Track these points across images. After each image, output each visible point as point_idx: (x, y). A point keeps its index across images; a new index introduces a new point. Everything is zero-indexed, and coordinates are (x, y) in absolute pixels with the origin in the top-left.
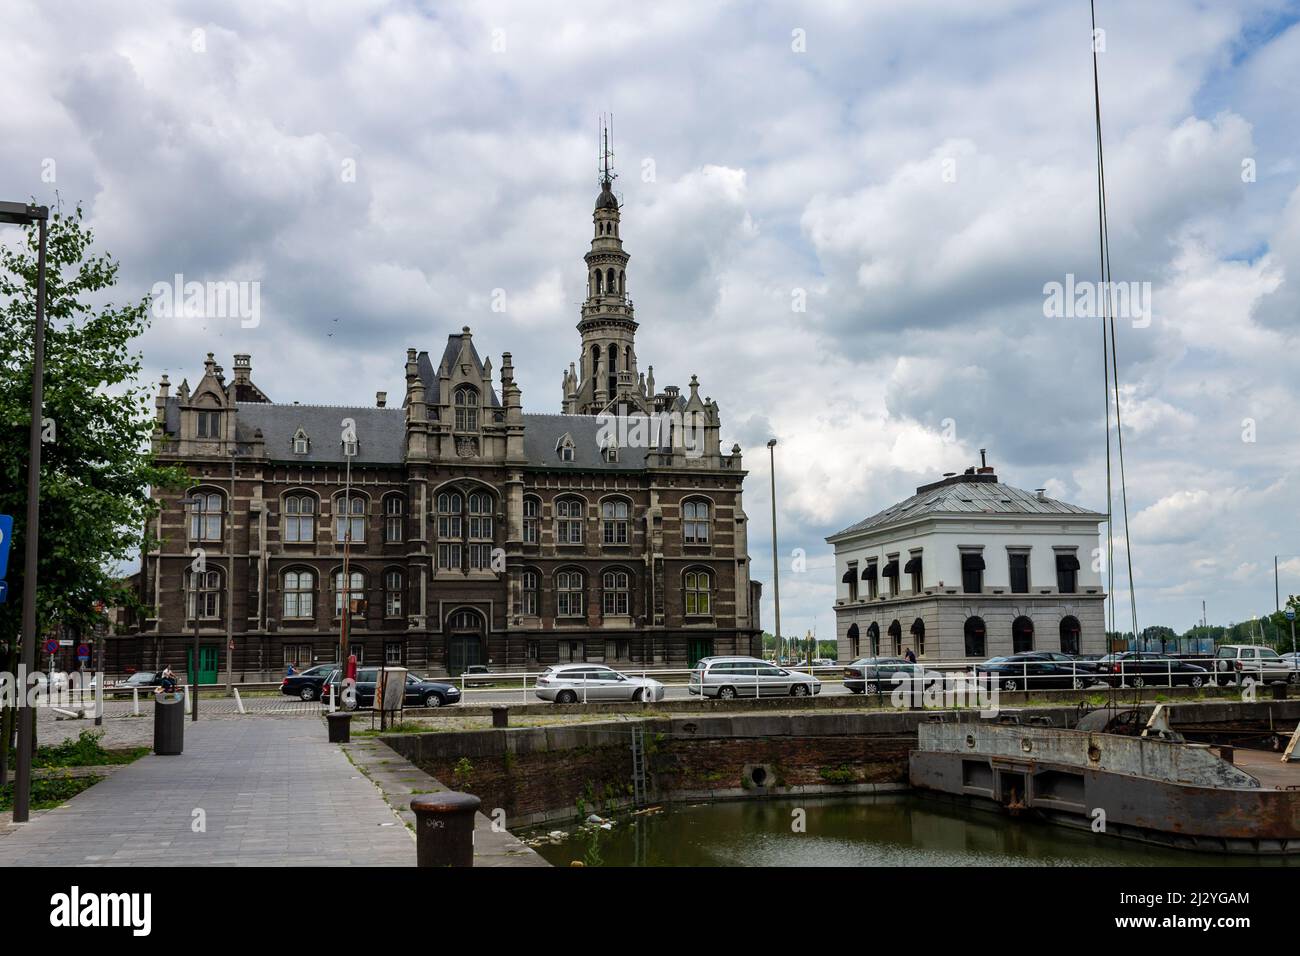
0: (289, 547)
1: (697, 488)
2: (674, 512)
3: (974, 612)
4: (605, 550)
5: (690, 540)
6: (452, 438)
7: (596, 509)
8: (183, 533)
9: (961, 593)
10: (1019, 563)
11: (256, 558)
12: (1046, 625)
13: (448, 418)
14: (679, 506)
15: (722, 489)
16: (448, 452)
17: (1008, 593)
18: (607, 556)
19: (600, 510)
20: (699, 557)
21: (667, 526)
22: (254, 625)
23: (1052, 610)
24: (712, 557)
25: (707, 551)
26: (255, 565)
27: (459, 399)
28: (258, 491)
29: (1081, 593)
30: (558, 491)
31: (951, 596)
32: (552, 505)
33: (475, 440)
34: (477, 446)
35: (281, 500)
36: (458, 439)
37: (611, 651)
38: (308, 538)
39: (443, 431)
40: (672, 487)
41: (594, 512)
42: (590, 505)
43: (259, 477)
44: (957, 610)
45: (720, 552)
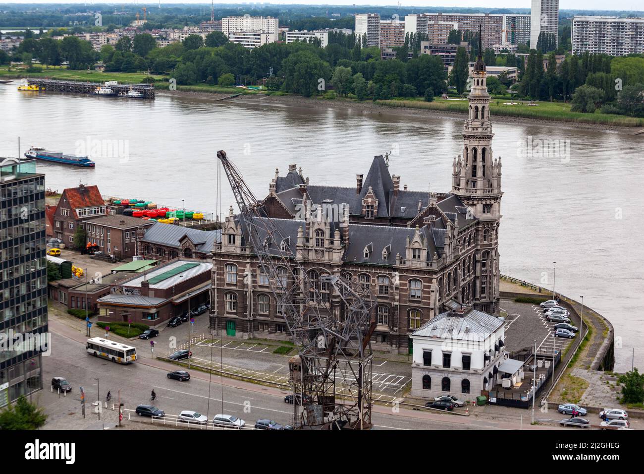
0: (260, 286)
1: (415, 275)
2: (405, 285)
3: (427, 373)
4: (378, 297)
5: (413, 296)
6: (314, 251)
7: (375, 280)
8: (224, 280)
9: (422, 366)
10: (447, 358)
11: (246, 292)
12: (456, 381)
13: (312, 242)
14: (407, 282)
15: (427, 276)
16: (312, 256)
17: (442, 368)
18: (379, 300)
19: (376, 281)
20: (416, 305)
21: (402, 290)
22: (246, 316)
23: (458, 376)
24: (421, 305)
25: (419, 302)
26: (246, 294)
27: (318, 235)
28: (248, 266)
29: (471, 371)
30: (358, 272)
31: (417, 366)
32: (357, 277)
33: (323, 251)
34: (323, 254)
35: (257, 268)
36: (316, 251)
37: (380, 339)
38: (267, 284)
39: (310, 248)
40: (405, 274)
41: (374, 281)
42: (372, 278)
43: (248, 261)
44: (420, 372)
45: (425, 304)
